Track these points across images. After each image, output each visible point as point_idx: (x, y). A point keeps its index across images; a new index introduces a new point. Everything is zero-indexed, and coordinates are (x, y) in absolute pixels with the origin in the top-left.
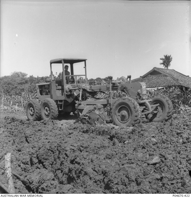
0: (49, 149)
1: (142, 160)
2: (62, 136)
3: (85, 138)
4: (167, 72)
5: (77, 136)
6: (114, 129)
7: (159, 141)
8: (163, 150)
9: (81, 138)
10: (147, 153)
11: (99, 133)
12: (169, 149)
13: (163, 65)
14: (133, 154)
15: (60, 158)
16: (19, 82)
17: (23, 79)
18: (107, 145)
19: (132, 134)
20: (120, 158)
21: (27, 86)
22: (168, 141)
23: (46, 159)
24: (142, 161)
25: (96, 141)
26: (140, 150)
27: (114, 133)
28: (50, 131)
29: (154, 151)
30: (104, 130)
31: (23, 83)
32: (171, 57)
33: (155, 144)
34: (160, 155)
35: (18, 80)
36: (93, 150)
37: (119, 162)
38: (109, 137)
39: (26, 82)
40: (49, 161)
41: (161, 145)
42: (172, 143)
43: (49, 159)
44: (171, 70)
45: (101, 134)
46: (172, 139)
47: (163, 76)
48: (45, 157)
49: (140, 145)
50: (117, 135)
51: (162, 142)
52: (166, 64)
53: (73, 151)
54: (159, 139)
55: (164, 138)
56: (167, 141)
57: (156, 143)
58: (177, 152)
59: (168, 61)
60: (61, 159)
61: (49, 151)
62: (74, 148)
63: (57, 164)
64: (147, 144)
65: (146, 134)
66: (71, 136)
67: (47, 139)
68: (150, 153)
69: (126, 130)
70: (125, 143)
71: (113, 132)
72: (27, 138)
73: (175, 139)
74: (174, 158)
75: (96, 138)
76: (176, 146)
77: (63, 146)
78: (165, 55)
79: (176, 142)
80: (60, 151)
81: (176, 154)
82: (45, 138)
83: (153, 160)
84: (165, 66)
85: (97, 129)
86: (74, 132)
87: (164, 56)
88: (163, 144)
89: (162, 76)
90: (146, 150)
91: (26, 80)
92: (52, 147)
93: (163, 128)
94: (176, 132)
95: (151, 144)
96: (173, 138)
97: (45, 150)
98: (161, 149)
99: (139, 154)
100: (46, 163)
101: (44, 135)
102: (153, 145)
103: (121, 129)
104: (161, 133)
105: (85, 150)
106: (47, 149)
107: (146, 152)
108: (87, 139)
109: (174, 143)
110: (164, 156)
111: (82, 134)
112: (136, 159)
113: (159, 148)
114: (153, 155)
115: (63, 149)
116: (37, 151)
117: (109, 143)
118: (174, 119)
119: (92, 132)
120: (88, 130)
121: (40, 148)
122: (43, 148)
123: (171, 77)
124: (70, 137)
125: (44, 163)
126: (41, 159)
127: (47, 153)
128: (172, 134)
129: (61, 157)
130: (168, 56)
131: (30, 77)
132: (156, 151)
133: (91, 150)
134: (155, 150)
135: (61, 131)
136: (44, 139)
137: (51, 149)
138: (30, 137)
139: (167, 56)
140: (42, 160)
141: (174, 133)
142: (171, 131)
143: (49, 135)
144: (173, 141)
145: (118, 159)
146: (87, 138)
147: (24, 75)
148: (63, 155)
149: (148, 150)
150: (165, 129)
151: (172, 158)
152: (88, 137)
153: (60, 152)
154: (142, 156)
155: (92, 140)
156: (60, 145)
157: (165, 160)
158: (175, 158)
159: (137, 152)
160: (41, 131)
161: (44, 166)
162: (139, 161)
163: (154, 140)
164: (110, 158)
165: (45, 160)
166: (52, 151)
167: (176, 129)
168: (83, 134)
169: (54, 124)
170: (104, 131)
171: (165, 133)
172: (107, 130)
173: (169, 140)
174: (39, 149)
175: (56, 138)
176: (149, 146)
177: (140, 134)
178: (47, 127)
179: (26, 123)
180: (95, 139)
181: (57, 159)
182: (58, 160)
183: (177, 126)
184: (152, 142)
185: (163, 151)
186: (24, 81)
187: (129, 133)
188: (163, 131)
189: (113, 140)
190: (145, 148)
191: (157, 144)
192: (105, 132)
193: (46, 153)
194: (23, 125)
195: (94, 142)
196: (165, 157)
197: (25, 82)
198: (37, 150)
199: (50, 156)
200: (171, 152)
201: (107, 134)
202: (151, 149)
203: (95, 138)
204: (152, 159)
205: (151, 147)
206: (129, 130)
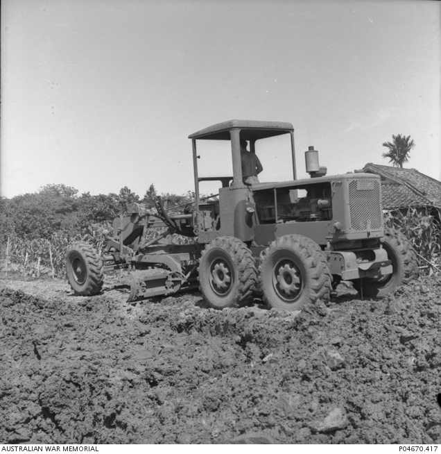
0: (68, 378)
1: (299, 417)
2: (120, 341)
3: (176, 345)
4: (398, 176)
5: (159, 339)
6: (253, 318)
7: (352, 359)
8: (359, 387)
9: (167, 346)
10: (315, 393)
11: (217, 328)
12: (377, 384)
13: (389, 159)
14: (276, 398)
15: (93, 405)
16: (58, 208)
17: (67, 201)
18: (229, 361)
19: (295, 331)
20: (240, 409)
21: (74, 218)
22: (376, 361)
23: (62, 406)
24: (297, 420)
25: (203, 352)
26: (296, 384)
27: (251, 328)
28: (95, 328)
29: (335, 390)
30: (227, 321)
31: (68, 211)
32: (409, 142)
33: (339, 368)
34: (348, 402)
35: (57, 203)
36: (189, 380)
37: (234, 422)
38: (239, 338)
39: (75, 208)
40: (70, 411)
41: (354, 370)
42: (385, 368)
43: (71, 405)
44: (407, 170)
45: (222, 331)
46: (385, 355)
47: (390, 184)
48: (58, 401)
49: (299, 370)
50: (256, 335)
51: (359, 363)
52: (397, 158)
53: (131, 385)
54: (352, 354)
55: (364, 352)
56: (373, 360)
57: (342, 364)
58: (397, 395)
59: (401, 150)
60: (95, 407)
61: (69, 385)
62: (132, 378)
63: (86, 420)
64: (315, 367)
65: (320, 335)
66: (143, 339)
67: (79, 349)
68: (323, 394)
69: (282, 319)
70: (265, 360)
71: (249, 327)
72: (37, 346)
73: (394, 357)
74: (387, 415)
75: (205, 343)
76: (395, 377)
77: (102, 372)
78: (396, 135)
79: (397, 366)
80: (93, 385)
81: (395, 401)
82: (76, 347)
83: (328, 419)
84: (393, 161)
85: (212, 320)
86: (152, 329)
87: (394, 137)
88: (361, 368)
89: (386, 185)
90: (311, 386)
91: (73, 203)
92: (78, 375)
93: (364, 321)
94: (400, 335)
95: (327, 368)
96: (387, 353)
97: (59, 383)
98: (352, 385)
99: (291, 397)
100: (62, 417)
101: (75, 339)
102: (333, 370)
103: (270, 317)
104: (359, 333)
105: (167, 379)
106: (64, 379)
107: (311, 392)
108: (182, 349)
109: (392, 368)
110: (359, 409)
111: (171, 335)
112: (283, 414)
113: (349, 381)
114: (330, 400)
115: (102, 381)
116: (39, 385)
117: (236, 354)
118: (395, 295)
119: (199, 326)
120: (191, 323)
121: (47, 377)
122: (54, 376)
123: (409, 188)
124: (142, 344)
125: (57, 417)
126: (48, 405)
127: (63, 390)
128: (386, 339)
129: (95, 401)
130: (402, 137)
131: (83, 197)
132: (340, 388)
133: (184, 379)
134: (336, 386)
135: (122, 327)
136: (73, 349)
137: (73, 379)
138: (45, 344)
139: (399, 136)
140: (52, 408)
141: (393, 336)
142: (386, 329)
143: (87, 339)
144: (390, 362)
145: (235, 411)
146: (182, 344)
147: (70, 192)
148: (99, 397)
149: (318, 384)
150: (370, 323)
151: (382, 416)
152: (185, 342)
153: (94, 388)
154: (298, 403)
155: (193, 350)
156: (96, 370)
157: (361, 419)
158: (392, 415)
159: (288, 391)
160: (71, 328)
161: (56, 422)
162: (289, 418)
163: (336, 355)
164: (215, 407)
165: (59, 409)
166: (77, 385)
167: (399, 325)
168: (175, 333)
169: (110, 309)
170: (226, 324)
171: (368, 336)
172: (235, 322)
173: (378, 357)
174: (44, 380)
175: (105, 347)
176: (320, 374)
177: (305, 335)
178: (93, 315)
179: (46, 307)
180: (200, 347)
181: (87, 406)
182: (87, 409)
183: (402, 315)
184: (329, 362)
185: (360, 391)
186: (68, 206)
187: (289, 329)
188: (364, 330)
189: (246, 348)
190: (309, 380)
191: (344, 367)
192: (229, 328)
193: (61, 391)
194: (39, 310)
195: (197, 355)
196: (362, 411)
197: (71, 209)
198: (39, 382)
199: (72, 397)
200: (381, 394)
201: (234, 332)
202: (325, 383)
203: (203, 343)
204: (325, 414)
205: (327, 377)
206: (290, 321)
